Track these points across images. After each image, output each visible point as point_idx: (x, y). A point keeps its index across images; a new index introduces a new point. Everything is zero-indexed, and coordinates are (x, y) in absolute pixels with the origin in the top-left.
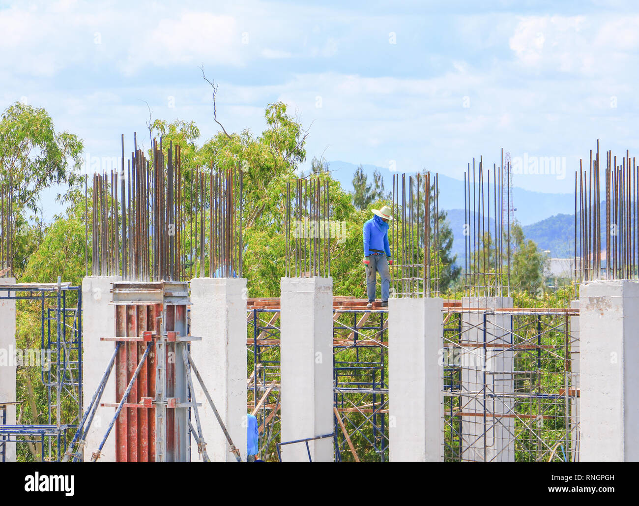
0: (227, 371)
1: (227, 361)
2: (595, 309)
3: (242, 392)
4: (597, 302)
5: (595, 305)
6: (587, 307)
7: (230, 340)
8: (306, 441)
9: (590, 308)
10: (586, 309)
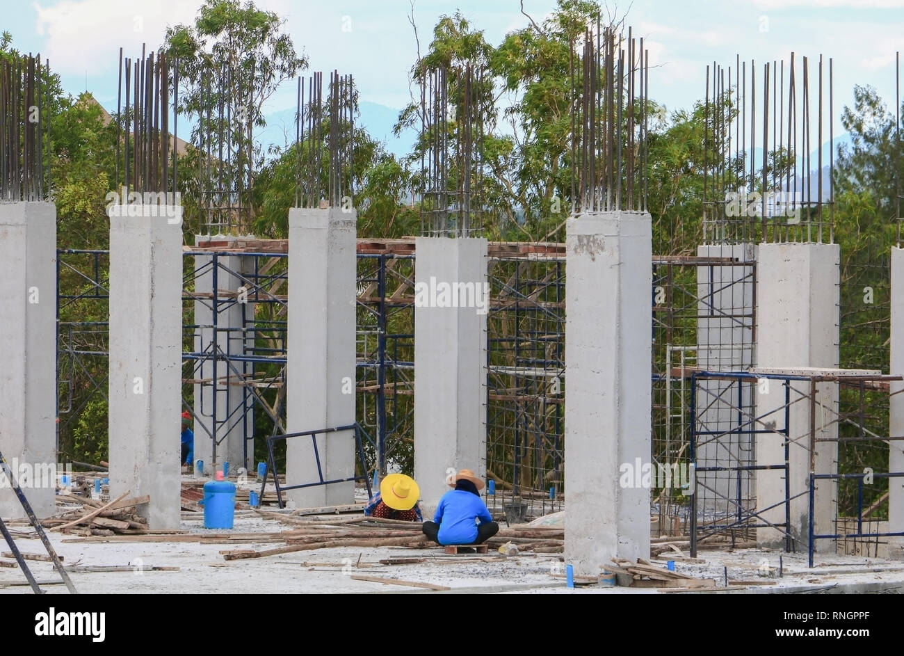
0: (151, 334)
1: (152, 320)
2: (585, 252)
3: (175, 364)
4: (589, 243)
5: (585, 247)
6: (575, 250)
7: (156, 292)
8: (313, 433)
9: (578, 250)
10: (574, 252)
